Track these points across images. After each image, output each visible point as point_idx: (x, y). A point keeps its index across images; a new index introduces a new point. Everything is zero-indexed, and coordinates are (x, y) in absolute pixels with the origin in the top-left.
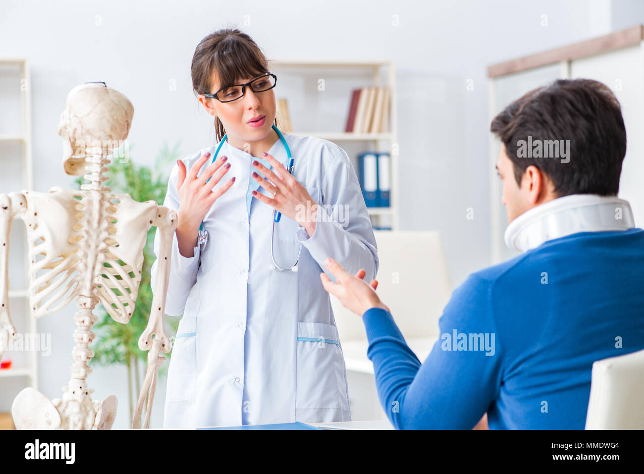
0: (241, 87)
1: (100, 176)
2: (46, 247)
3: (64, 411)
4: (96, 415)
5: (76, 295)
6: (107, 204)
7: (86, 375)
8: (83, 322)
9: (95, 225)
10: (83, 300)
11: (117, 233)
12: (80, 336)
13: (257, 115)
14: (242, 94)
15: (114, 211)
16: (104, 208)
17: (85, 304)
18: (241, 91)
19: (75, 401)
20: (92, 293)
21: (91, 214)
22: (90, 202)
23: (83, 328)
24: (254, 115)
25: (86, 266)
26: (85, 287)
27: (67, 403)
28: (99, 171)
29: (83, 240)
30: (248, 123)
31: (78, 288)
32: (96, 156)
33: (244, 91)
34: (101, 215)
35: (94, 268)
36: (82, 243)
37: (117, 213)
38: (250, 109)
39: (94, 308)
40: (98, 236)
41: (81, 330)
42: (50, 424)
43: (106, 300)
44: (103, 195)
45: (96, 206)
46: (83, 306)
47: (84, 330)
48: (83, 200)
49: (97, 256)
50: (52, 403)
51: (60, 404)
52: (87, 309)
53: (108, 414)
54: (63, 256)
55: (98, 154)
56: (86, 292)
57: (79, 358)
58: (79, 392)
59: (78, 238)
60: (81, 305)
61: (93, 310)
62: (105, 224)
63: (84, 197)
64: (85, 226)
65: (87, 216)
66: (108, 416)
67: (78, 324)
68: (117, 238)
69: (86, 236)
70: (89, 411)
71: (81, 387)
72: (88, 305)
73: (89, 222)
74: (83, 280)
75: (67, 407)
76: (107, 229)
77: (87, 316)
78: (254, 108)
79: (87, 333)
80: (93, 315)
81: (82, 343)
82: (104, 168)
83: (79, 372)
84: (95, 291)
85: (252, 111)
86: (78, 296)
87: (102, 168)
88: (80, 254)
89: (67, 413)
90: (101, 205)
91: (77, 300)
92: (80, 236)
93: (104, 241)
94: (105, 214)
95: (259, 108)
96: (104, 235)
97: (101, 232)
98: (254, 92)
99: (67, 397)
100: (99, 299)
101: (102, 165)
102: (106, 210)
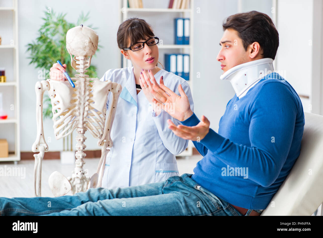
0: (142, 43)
1: (83, 70)
2: (61, 105)
3: (73, 183)
4: (88, 184)
5: (76, 128)
6: (88, 83)
7: (83, 165)
8: (80, 140)
9: (83, 93)
10: (79, 130)
11: (93, 97)
12: (78, 147)
13: (150, 57)
14: (143, 47)
15: (91, 86)
16: (87, 85)
17: (80, 132)
18: (142, 46)
19: (77, 178)
20: (83, 126)
21: (80, 89)
22: (80, 83)
23: (80, 143)
24: (149, 57)
25: (80, 113)
26: (80, 124)
27: (74, 179)
28: (83, 68)
29: (78, 101)
30: (146, 61)
31: (77, 124)
32: (81, 61)
33: (144, 45)
34: (85, 89)
35: (83, 114)
36: (77, 103)
37: (93, 87)
38: (147, 54)
39: (85, 133)
40: (84, 99)
41: (79, 144)
42: (67, 189)
43: (90, 129)
44: (85, 79)
45: (83, 84)
46: (79, 132)
47: (80, 144)
48: (76, 82)
49: (84, 108)
50: (67, 179)
51: (71, 179)
52: (81, 134)
53: (94, 183)
54: (68, 109)
55: (82, 60)
56: (80, 126)
57: (79, 157)
58: (80, 173)
59: (75, 101)
60: (78, 132)
61: (84, 134)
62: (87, 93)
63: (76, 80)
64: (78, 95)
65: (79, 90)
66: (94, 184)
67: (77, 141)
68: (93, 99)
69: (79, 99)
70: (85, 182)
71: (80, 171)
72: (82, 132)
73: (80, 93)
74: (78, 120)
75: (74, 181)
76: (89, 95)
77: (81, 137)
78: (149, 54)
79: (82, 145)
80: (84, 136)
81: (80, 150)
82: (85, 66)
83: (79, 164)
84: (85, 125)
85: (148, 55)
86: (77, 128)
87: (84, 66)
88: (77, 108)
89: (74, 183)
90: (85, 84)
91: (76, 130)
92: (76, 99)
93: (88, 100)
94: (87, 88)
95: (151, 54)
96: (88, 98)
97: (85, 97)
98: (148, 45)
99: (74, 176)
100: (87, 128)
101: (84, 64)
102: (88, 86)
